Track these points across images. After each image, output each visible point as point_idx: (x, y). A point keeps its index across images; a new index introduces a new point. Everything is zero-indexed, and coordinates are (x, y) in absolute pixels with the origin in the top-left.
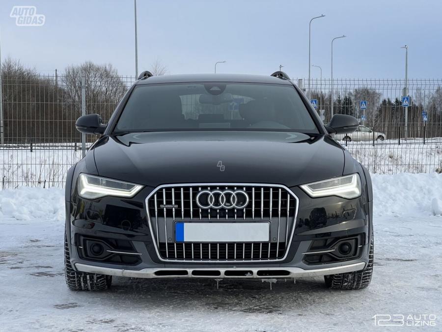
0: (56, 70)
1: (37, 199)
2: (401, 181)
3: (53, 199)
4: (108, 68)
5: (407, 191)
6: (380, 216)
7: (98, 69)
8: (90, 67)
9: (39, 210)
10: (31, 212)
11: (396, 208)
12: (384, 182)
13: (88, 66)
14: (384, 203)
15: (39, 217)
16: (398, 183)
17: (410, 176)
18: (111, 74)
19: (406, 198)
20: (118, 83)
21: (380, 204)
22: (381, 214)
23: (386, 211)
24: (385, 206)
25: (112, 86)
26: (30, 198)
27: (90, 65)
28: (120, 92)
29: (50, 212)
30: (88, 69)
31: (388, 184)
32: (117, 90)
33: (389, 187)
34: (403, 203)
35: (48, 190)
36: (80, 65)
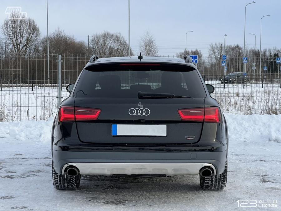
0: (89, 36)
1: (31, 127)
2: (252, 119)
3: (40, 128)
4: (118, 35)
5: (255, 125)
6: (236, 141)
7: (112, 36)
8: (107, 35)
9: (31, 134)
10: (27, 135)
11: (247, 136)
12: (242, 120)
13: (106, 34)
14: (240, 133)
15: (30, 139)
16: (250, 120)
17: (258, 116)
18: (120, 39)
19: (254, 130)
20: (125, 45)
21: (237, 133)
22: (237, 140)
23: (240, 138)
24: (240, 135)
25: (121, 47)
26: (27, 127)
27: (107, 33)
28: (126, 51)
29: (38, 135)
30: (106, 36)
31: (244, 121)
32: (123, 49)
33: (244, 123)
34: (252, 133)
35: (38, 122)
36: (101, 34)
